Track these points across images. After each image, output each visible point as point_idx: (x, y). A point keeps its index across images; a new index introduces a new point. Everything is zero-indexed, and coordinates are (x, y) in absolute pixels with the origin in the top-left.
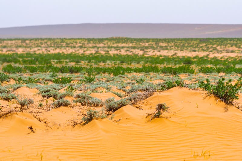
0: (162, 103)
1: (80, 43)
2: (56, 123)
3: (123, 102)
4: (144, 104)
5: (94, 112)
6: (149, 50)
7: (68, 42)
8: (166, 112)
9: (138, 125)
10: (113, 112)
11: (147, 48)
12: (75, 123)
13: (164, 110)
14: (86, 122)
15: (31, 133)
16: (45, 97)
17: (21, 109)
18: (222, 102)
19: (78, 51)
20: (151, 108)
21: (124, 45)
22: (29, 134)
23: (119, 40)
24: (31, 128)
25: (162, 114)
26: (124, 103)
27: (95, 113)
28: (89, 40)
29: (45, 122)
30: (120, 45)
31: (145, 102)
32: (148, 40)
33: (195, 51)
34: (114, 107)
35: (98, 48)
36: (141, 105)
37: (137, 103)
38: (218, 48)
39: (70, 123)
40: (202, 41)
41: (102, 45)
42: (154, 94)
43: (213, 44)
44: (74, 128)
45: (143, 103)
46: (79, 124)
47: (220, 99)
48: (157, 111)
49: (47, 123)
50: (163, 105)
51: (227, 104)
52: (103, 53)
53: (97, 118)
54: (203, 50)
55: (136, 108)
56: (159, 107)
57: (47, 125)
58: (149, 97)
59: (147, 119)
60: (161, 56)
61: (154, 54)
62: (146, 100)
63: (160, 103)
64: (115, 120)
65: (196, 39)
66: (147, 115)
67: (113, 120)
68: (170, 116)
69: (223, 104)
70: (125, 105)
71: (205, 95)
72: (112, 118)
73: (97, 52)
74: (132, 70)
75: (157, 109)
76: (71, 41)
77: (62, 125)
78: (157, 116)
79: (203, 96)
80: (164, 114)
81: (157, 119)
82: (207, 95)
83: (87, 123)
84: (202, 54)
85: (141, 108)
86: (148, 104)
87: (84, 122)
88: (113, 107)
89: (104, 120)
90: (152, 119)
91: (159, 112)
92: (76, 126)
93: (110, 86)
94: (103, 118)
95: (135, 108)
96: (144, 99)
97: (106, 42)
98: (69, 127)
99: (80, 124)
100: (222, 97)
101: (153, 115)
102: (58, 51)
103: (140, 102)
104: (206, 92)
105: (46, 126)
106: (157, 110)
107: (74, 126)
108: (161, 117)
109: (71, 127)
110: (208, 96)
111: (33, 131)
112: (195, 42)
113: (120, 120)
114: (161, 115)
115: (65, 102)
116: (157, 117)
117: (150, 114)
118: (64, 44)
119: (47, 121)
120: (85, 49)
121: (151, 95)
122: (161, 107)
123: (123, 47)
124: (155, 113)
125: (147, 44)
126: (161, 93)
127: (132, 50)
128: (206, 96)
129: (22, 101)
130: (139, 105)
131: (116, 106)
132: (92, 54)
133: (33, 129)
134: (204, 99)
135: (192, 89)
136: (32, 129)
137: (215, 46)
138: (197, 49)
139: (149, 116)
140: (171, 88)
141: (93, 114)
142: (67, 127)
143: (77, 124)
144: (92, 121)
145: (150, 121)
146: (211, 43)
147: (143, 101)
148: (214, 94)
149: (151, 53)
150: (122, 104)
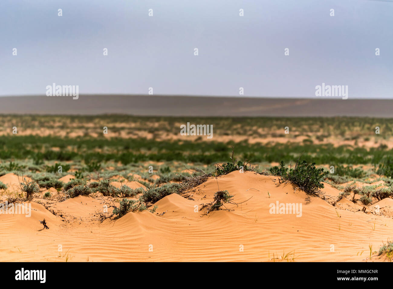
0: (223, 191)
1: (59, 121)
2: (75, 217)
3: (166, 190)
4: (196, 192)
5: (130, 202)
6: (161, 132)
7: (43, 120)
8: (227, 202)
9: (191, 220)
10: (153, 203)
11: (157, 129)
12: (101, 217)
13: (225, 199)
14: (118, 215)
15: (43, 229)
16: (44, 187)
17: (27, 198)
18: (301, 191)
19: (59, 132)
20: (205, 197)
21: (123, 125)
22: (42, 231)
23: (115, 118)
24: (44, 223)
25: (222, 205)
26: (168, 191)
27: (130, 204)
28: (73, 118)
29: (61, 216)
30: (118, 125)
31: (197, 190)
32: (158, 119)
33: (227, 134)
34: (155, 197)
35: (87, 129)
36: (192, 195)
37: (186, 192)
38: (260, 130)
39: (94, 217)
40: (236, 120)
41: (91, 125)
42: (208, 180)
43: (252, 126)
44: (102, 223)
45: (194, 191)
46: (109, 219)
47: (299, 186)
48: (216, 202)
49: (63, 216)
50: (224, 193)
51: (308, 194)
52: (95, 135)
53: (134, 210)
54: (239, 134)
55: (185, 197)
56: (218, 196)
57: (64, 219)
58: (202, 183)
59: (202, 212)
60: (179, 140)
61: (169, 137)
62: (197, 187)
63: (220, 191)
64: (158, 214)
65: (227, 118)
66: (201, 207)
67: (156, 213)
68: (233, 209)
69: (303, 193)
70: (170, 194)
71: (278, 181)
72: (154, 211)
73: (86, 135)
74: (147, 157)
75: (215, 198)
76: (47, 119)
77: (84, 219)
78: (216, 207)
79: (276, 183)
80: (225, 205)
81: (216, 212)
82: (281, 181)
83: (120, 217)
84: (238, 139)
85: (192, 198)
86: (201, 192)
87: (115, 216)
88: (153, 196)
89: (144, 212)
90: (208, 213)
91: (218, 203)
92: (105, 221)
93: (131, 174)
94: (141, 210)
95: (183, 198)
96: (195, 186)
97: (97, 121)
98: (94, 222)
99: (110, 217)
100: (302, 185)
101: (210, 207)
102: (28, 132)
103: (189, 191)
104: (280, 178)
105: (63, 221)
106: (215, 200)
107: (102, 221)
108: (222, 209)
109: (97, 222)
110: (283, 182)
111: (46, 227)
112: (226, 123)
113: (164, 213)
114: (221, 207)
115: (84, 190)
116: (216, 209)
117: (206, 206)
118: (36, 123)
119: (62, 214)
120: (69, 130)
121: (203, 181)
122: (221, 196)
123: (123, 128)
124: (213, 204)
125: (156, 125)
126: (218, 178)
127: (137, 132)
128: (280, 183)
129: (29, 187)
130: (189, 194)
131: (158, 194)
132: (79, 137)
133: (46, 225)
134: (278, 186)
135: (260, 174)
136: (46, 223)
137: (255, 128)
138: (229, 132)
139: (205, 208)
140: (231, 172)
141: (129, 205)
142: (92, 222)
143: (106, 218)
144: (127, 215)
145: (206, 215)
146: (249, 124)
147: (194, 189)
148: (290, 180)
149: (164, 136)
150: (166, 193)
